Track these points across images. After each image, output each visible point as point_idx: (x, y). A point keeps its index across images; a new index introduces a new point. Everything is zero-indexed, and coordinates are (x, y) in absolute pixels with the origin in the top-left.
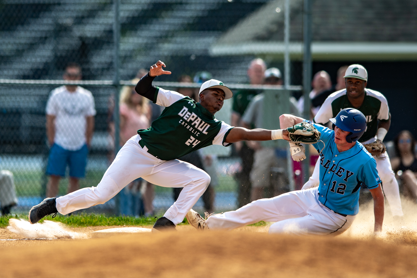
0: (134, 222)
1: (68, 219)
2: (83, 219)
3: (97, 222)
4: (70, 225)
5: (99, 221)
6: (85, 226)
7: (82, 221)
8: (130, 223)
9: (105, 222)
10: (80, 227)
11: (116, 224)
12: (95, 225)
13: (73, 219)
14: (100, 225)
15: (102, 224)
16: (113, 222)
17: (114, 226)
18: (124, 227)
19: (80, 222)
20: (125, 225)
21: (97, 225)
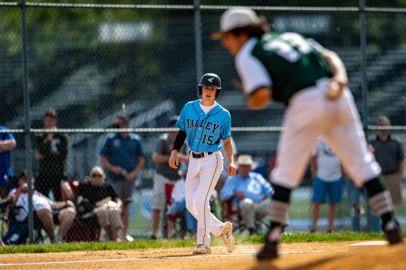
0: (381, 237)
1: (329, 236)
2: (341, 235)
3: (352, 237)
4: (330, 241)
5: (353, 237)
6: (342, 241)
7: (340, 237)
8: (378, 238)
9: (358, 237)
10: (339, 242)
11: (367, 239)
12: (350, 240)
13: (333, 236)
14: (355, 240)
15: (356, 239)
16: (364, 237)
17: (365, 240)
18: (373, 241)
19: (339, 238)
20: (374, 240)
21: (352, 240)
